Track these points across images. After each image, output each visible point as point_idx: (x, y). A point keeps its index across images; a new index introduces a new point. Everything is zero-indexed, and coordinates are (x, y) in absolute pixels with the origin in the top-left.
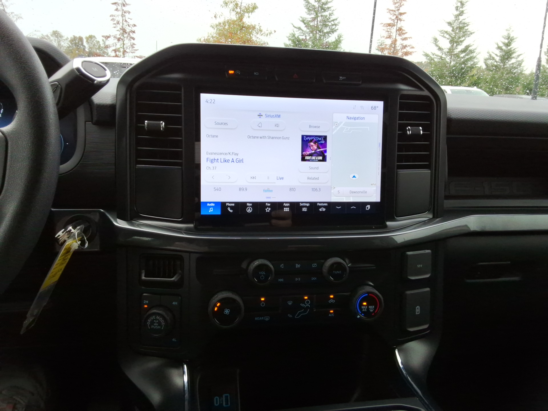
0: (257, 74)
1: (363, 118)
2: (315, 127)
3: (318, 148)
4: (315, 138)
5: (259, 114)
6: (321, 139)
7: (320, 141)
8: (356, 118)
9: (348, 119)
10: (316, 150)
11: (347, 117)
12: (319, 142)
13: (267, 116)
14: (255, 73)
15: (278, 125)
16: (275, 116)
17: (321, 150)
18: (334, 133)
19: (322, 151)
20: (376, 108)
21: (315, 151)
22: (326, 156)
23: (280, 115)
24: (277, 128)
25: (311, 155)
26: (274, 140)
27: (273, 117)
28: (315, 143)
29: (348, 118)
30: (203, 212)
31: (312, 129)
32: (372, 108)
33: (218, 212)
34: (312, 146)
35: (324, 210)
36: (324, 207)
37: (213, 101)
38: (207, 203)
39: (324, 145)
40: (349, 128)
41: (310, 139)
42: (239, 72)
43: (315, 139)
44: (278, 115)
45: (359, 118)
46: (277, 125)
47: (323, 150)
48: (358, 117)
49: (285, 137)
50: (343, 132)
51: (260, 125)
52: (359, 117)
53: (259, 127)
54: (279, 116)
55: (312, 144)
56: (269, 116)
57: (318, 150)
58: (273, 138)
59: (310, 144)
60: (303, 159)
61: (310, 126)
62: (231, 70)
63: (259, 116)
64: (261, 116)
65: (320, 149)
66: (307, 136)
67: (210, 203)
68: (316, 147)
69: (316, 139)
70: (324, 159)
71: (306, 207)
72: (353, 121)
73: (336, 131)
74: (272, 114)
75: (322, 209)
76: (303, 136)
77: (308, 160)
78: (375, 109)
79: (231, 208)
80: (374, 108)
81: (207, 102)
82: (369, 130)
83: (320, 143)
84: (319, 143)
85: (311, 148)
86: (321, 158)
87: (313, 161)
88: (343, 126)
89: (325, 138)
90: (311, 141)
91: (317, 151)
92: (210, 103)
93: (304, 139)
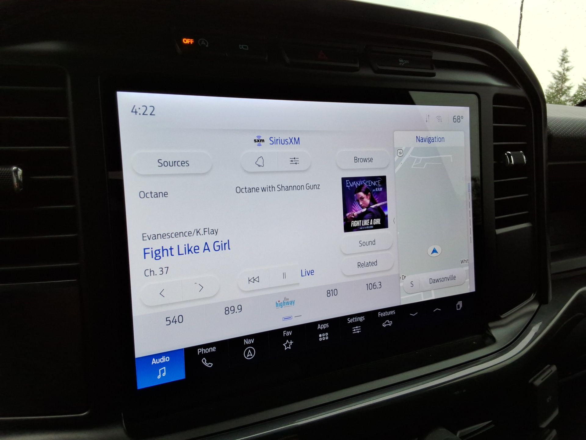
0: (244, 47)
1: (442, 139)
2: (365, 160)
3: (373, 202)
4: (365, 182)
5: (257, 139)
6: (377, 183)
7: (374, 187)
8: (431, 139)
9: (419, 141)
10: (370, 205)
11: (417, 137)
12: (374, 190)
13: (274, 142)
14: (241, 47)
15: (296, 160)
16: (289, 141)
17: (378, 205)
18: (397, 170)
19: (379, 207)
20: (461, 119)
21: (367, 208)
22: (387, 216)
23: (299, 138)
24: (294, 167)
25: (361, 217)
26: (291, 192)
27: (286, 143)
28: (366, 193)
29: (419, 139)
30: (143, 383)
31: (359, 165)
32: (454, 119)
33: (180, 374)
34: (362, 198)
35: (390, 323)
36: (389, 318)
37: (150, 110)
38: (150, 357)
39: (383, 196)
40: (421, 158)
41: (357, 184)
42: (205, 42)
43: (365, 184)
44: (295, 138)
45: (436, 139)
46: (294, 161)
47: (381, 205)
48: (434, 137)
49: (311, 184)
50: (412, 167)
51: (260, 162)
52: (435, 138)
53: (259, 166)
54: (297, 141)
55: (361, 194)
56: (278, 141)
57: (373, 206)
58: (288, 188)
59: (359, 195)
60: (348, 228)
61: (356, 160)
62: (187, 38)
63: (257, 143)
64: (261, 143)
65: (376, 203)
66: (351, 180)
67: (158, 356)
68: (368, 201)
69: (368, 184)
70: (384, 224)
71: (358, 323)
72: (425, 144)
73: (400, 166)
74: (283, 137)
75: (387, 323)
76: (344, 180)
77: (357, 229)
78: (459, 121)
79: (209, 357)
80: (457, 119)
81: (136, 112)
82: (452, 161)
83: (375, 191)
84: (374, 192)
85: (361, 203)
86: (377, 221)
87: (365, 228)
88: (411, 156)
89: (382, 180)
90: (359, 189)
91: (371, 208)
92: (142, 114)
93: (346, 186)
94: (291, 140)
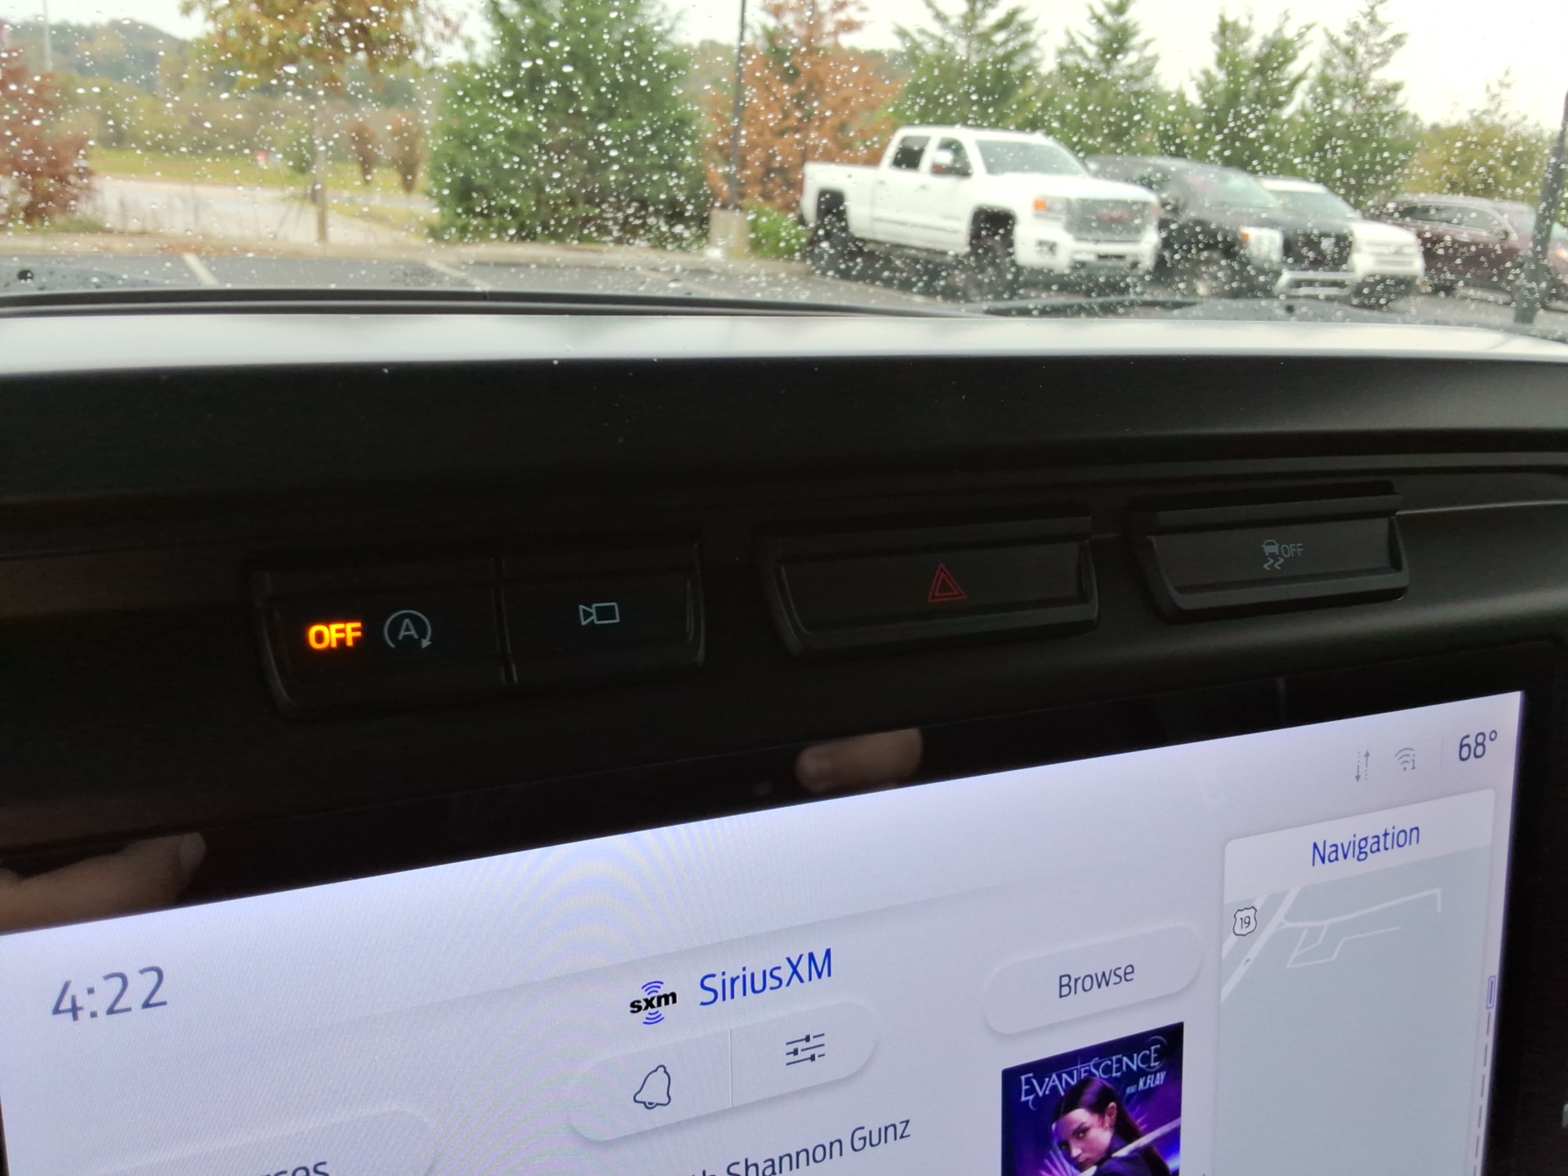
0: (604, 613)
1: (1411, 834)
2: (1103, 980)
3: (1124, 1132)
4: (1097, 1066)
5: (642, 995)
6: (1146, 1059)
7: (1132, 1077)
8: (1370, 841)
9: (1323, 860)
10: (1111, 1149)
11: (1315, 846)
12: (1130, 1090)
13: (718, 991)
14: (589, 615)
15: (813, 1042)
16: (785, 972)
17: (1144, 1141)
18: (1226, 992)
19: (1145, 1151)
20: (1488, 743)
21: (1099, 1163)
23: (828, 953)
24: (803, 1076)
27: (771, 982)
28: (1097, 1108)
29: (1321, 854)
31: (1080, 1002)
32: (1462, 747)
34: (1082, 1131)
37: (141, 986)
39: (1167, 1103)
40: (1327, 922)
41: (1059, 1082)
42: (417, 622)
43: (1099, 1073)
44: (811, 957)
45: (1389, 838)
46: (805, 1049)
47: (1156, 1141)
48: (1381, 834)
49: (873, 1125)
50: (1289, 966)
51: (655, 1091)
52: (1386, 835)
53: (649, 1106)
54: (820, 965)
55: (1080, 1116)
56: (739, 984)
57: (1123, 1152)
58: (773, 1168)
59: (1071, 1123)
61: (1067, 985)
62: (327, 621)
63: (643, 1014)
64: (663, 1010)
65: (1138, 1136)
66: (1042, 1068)
68: (1102, 1136)
69: (1107, 1070)
72: (1348, 867)
73: (1241, 970)
74: (757, 964)
76: (1011, 1078)
78: (1479, 750)
80: (1473, 745)
81: (75, 1010)
82: (1439, 909)
83: (1137, 1092)
84: (1132, 1095)
85: (1076, 1152)
88: (1287, 925)
89: (1168, 1042)
90: (1073, 1099)
91: (1116, 1158)
92: (102, 1013)
93: (1020, 1098)
94: (795, 969)
